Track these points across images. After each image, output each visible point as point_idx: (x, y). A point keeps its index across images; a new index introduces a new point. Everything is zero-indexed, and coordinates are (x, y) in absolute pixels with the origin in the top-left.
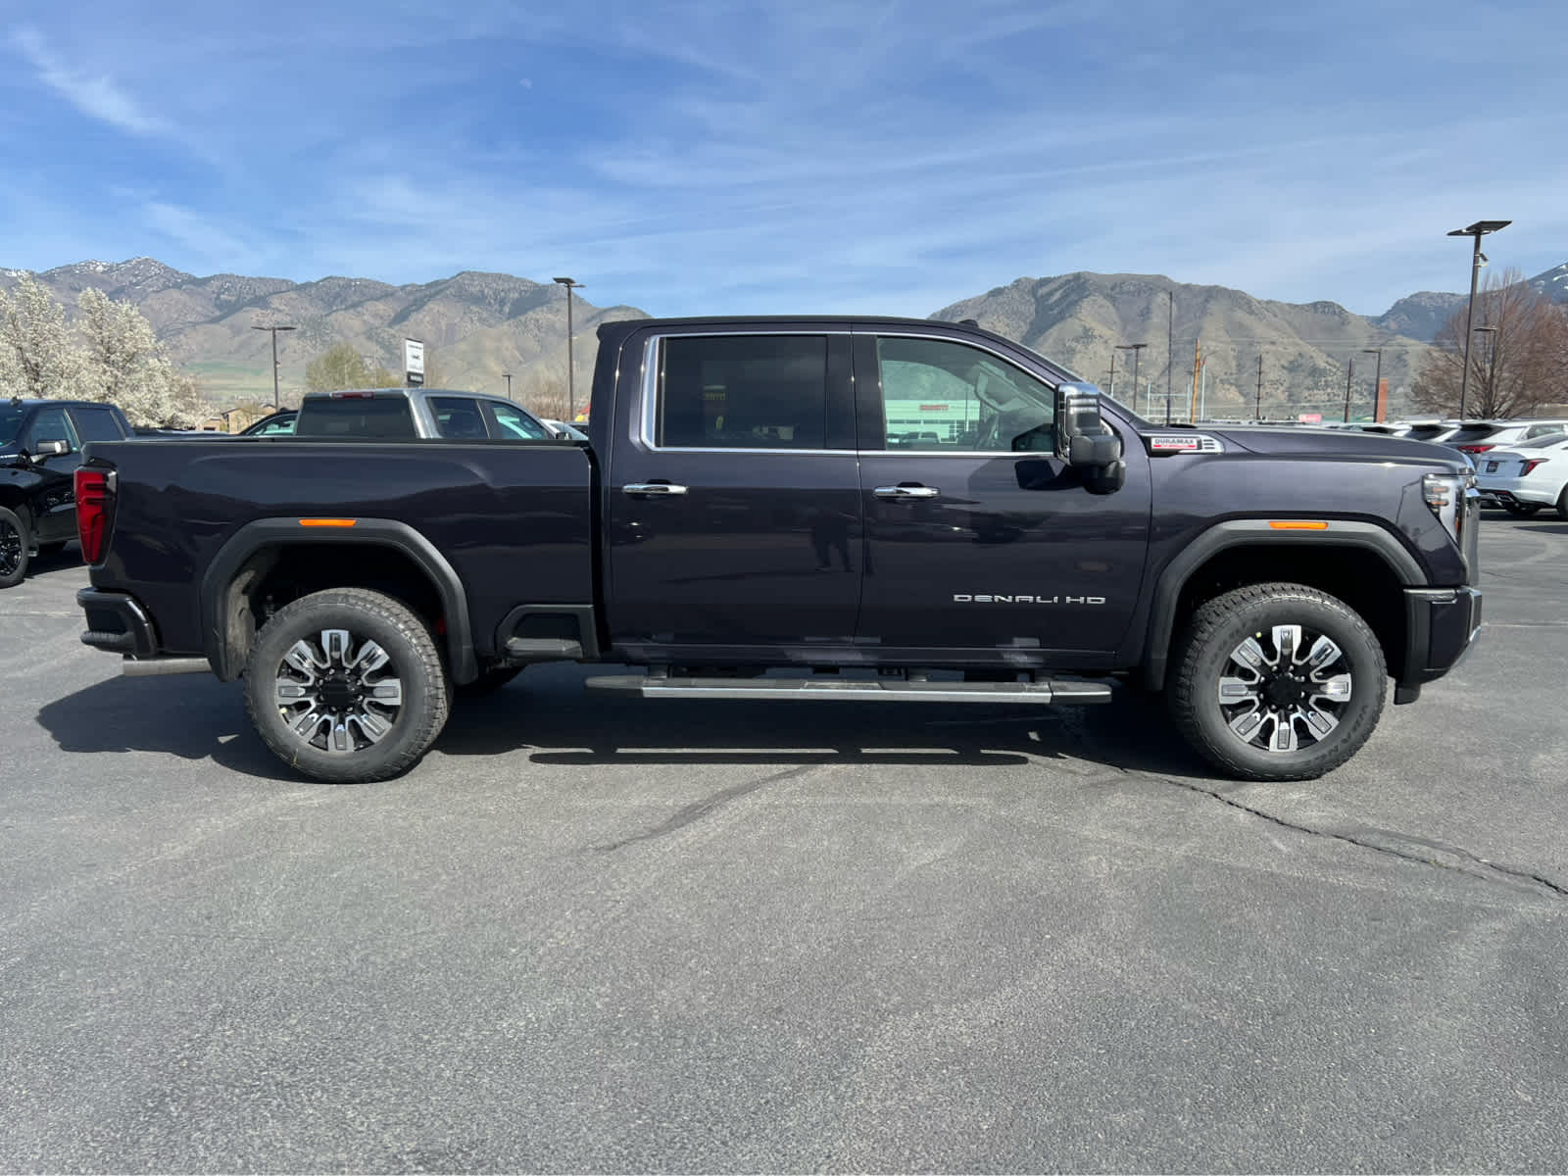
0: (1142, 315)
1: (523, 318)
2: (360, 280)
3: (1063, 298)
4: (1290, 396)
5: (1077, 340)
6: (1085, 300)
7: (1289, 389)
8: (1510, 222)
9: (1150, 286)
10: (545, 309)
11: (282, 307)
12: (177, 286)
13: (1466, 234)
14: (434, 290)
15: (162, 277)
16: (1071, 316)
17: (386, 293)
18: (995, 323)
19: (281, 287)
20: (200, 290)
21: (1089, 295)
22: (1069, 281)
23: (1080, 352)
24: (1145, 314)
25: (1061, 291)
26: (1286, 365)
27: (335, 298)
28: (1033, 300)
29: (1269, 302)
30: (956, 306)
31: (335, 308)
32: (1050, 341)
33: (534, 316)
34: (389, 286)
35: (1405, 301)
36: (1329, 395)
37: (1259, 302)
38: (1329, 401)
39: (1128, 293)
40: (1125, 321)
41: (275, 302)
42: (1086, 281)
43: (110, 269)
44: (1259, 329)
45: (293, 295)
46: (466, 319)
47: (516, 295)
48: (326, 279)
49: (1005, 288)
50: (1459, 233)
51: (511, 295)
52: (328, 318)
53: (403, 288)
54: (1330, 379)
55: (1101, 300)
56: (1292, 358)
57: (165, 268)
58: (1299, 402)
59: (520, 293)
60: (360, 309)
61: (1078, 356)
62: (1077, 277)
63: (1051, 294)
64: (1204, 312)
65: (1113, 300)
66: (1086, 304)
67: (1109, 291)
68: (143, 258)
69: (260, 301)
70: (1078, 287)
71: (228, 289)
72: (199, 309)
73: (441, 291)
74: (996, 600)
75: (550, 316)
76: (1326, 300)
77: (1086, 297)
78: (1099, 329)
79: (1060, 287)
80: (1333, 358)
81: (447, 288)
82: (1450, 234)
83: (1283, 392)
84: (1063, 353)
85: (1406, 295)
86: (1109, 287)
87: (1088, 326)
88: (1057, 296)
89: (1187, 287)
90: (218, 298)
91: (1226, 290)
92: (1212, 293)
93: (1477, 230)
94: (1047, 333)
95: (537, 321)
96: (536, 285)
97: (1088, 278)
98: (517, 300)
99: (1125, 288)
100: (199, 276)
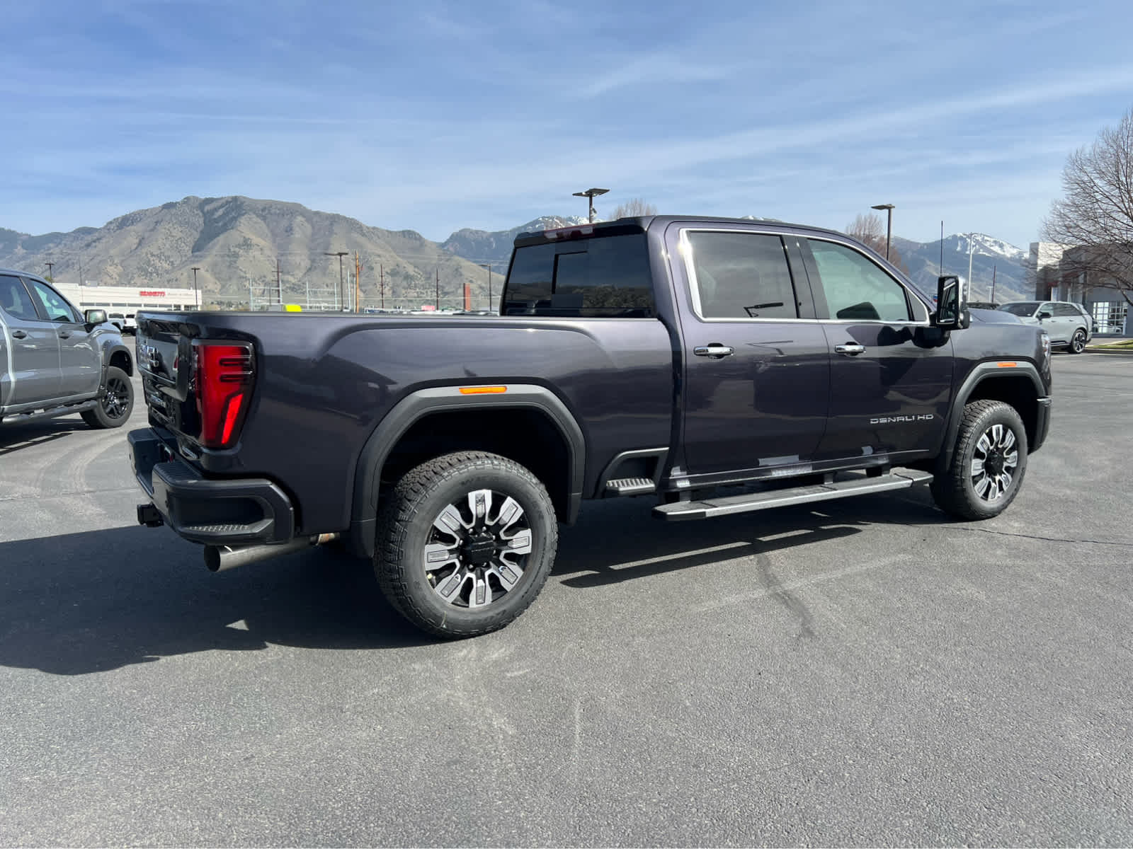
0: (287, 231)
3: (225, 214)
4: (394, 292)
5: (239, 246)
6: (243, 217)
7: (392, 288)
8: (607, 191)
9: (292, 211)
13: (584, 196)
16: (232, 228)
18: (171, 229)
21: (245, 213)
22: (228, 202)
23: (242, 256)
24: (289, 230)
25: (224, 209)
26: (389, 272)
28: (201, 214)
29: (374, 228)
30: (135, 214)
32: (217, 247)
35: (457, 234)
36: (417, 292)
37: (368, 228)
38: (418, 297)
39: (275, 213)
40: (274, 235)
42: (242, 203)
44: (370, 247)
49: (176, 203)
50: (580, 194)
54: (417, 282)
55: (255, 219)
56: (391, 267)
58: (399, 297)
61: (242, 259)
62: (235, 199)
63: (216, 210)
64: (331, 232)
65: (264, 218)
66: (243, 220)
67: (260, 212)
70: (235, 207)
76: (411, 229)
77: (243, 215)
78: (255, 240)
79: (222, 206)
80: (418, 268)
82: (574, 195)
83: (389, 290)
84: (228, 256)
85: (457, 230)
86: (261, 208)
87: (247, 237)
88: (220, 212)
89: (317, 213)
91: (345, 218)
92: (334, 219)
93: (590, 194)
94: (215, 240)
97: (243, 200)
99: (273, 211)
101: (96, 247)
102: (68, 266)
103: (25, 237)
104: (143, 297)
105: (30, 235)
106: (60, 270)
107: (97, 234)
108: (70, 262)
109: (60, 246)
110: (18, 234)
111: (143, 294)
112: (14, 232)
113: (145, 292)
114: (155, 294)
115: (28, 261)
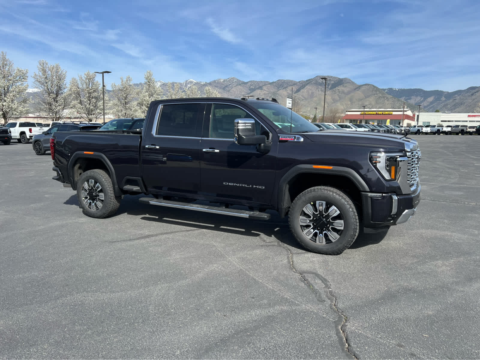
1: (334, 89)
2: (288, 80)
10: (342, 86)
11: (266, 89)
12: (240, 85)
14: (309, 82)
15: (237, 82)
17: (294, 84)
19: (266, 83)
20: (245, 85)
27: (280, 86)
31: (280, 89)
33: (338, 88)
34: (295, 82)
41: (265, 88)
43: (224, 81)
45: (269, 85)
46: (317, 90)
47: (333, 82)
48: (278, 80)
51: (332, 82)
52: (278, 92)
53: (299, 82)
57: (237, 80)
59: (334, 82)
60: (287, 89)
68: (232, 77)
69: (260, 88)
71: (252, 85)
72: (245, 91)
73: (311, 82)
74: (235, 185)
75: (343, 88)
81: (312, 81)
90: (250, 87)
95: (339, 90)
96: (339, 79)
98: (333, 83)
100: (246, 81)
101: (475, 95)
102: (462, 104)
103: (447, 93)
104: (469, 117)
105: (448, 92)
106: (458, 106)
107: (477, 89)
108: (463, 102)
109: (460, 96)
110: (444, 92)
111: (469, 116)
112: (442, 91)
113: (470, 115)
114: (475, 116)
115: (445, 103)
